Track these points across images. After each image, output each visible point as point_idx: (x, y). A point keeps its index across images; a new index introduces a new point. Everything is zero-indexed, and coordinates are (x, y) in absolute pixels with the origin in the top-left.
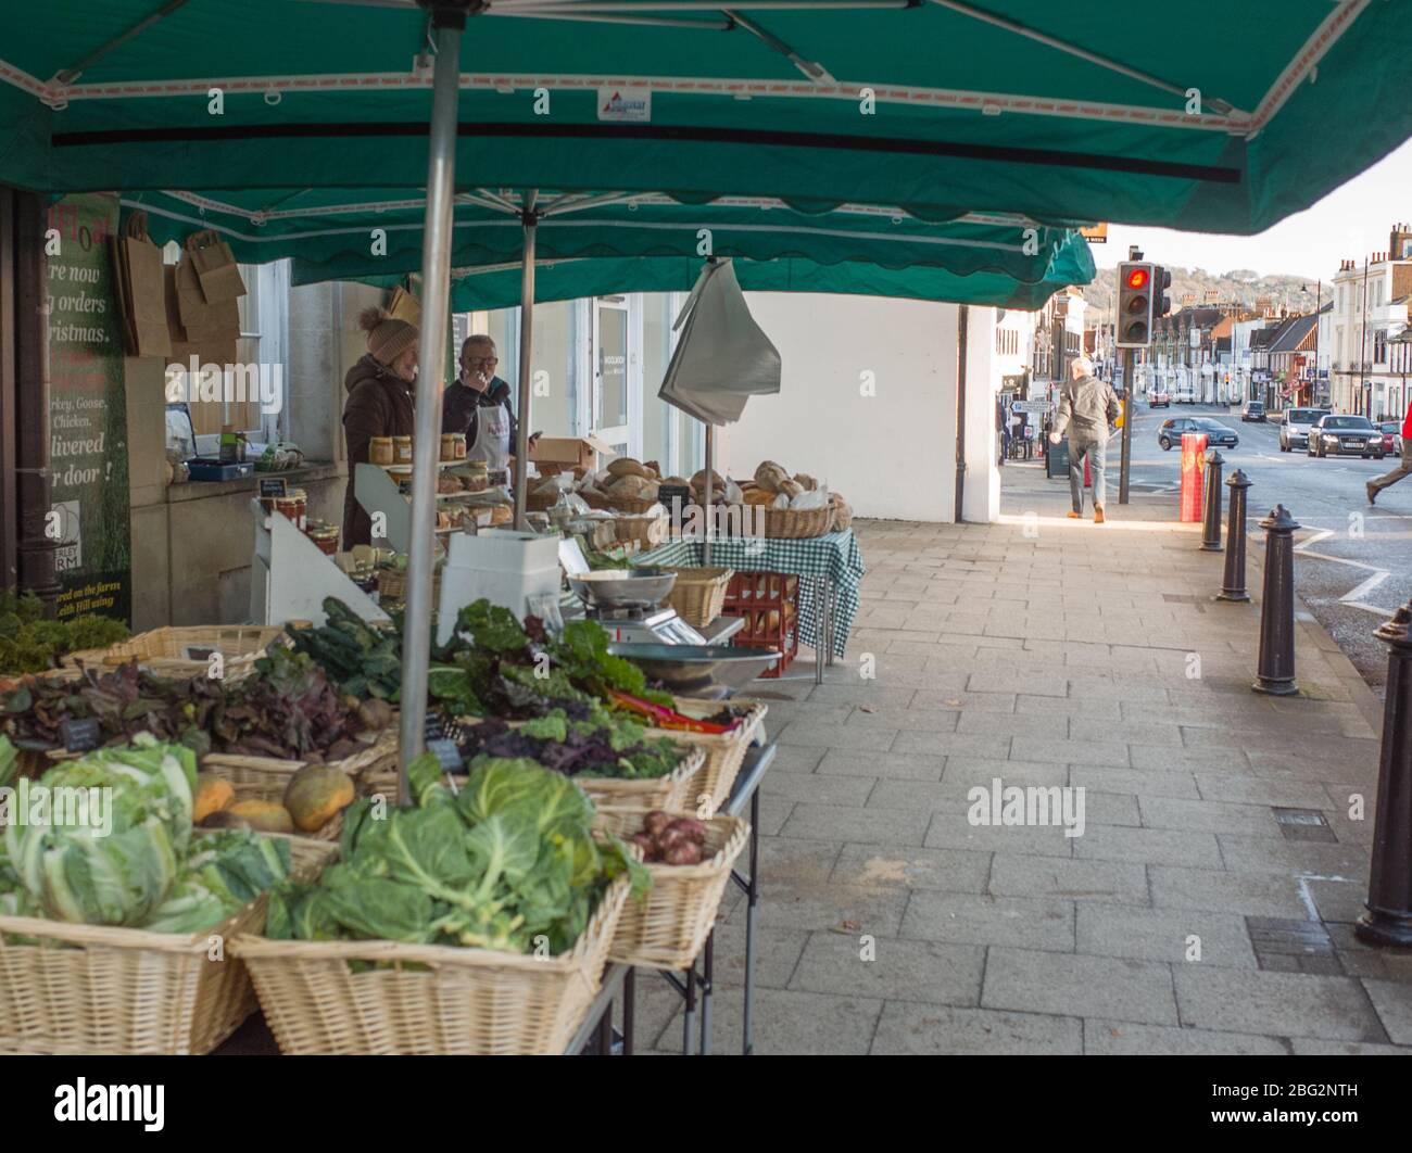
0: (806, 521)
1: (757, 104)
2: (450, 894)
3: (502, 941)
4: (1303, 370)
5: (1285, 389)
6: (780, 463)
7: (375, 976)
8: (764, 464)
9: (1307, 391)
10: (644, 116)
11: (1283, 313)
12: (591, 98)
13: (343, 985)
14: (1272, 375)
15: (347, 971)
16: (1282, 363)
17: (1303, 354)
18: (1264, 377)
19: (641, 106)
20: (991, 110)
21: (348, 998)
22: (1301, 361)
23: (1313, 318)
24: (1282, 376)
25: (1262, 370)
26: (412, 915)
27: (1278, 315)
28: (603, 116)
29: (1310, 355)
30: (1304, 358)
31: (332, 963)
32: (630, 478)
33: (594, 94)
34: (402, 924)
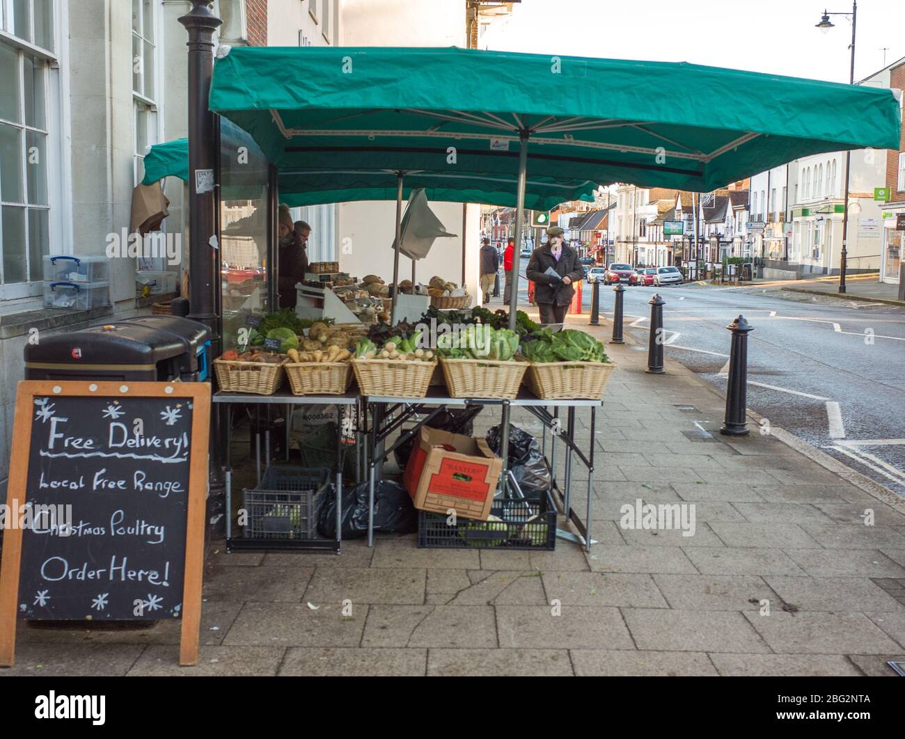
0: (458, 302)
1: (546, 146)
2: (584, 352)
3: (598, 361)
4: (600, 241)
5: (589, 250)
6: (441, 277)
7: (569, 370)
8: (434, 277)
9: (602, 251)
10: (506, 149)
11: (587, 208)
12: (488, 142)
13: (561, 372)
14: (581, 243)
15: (562, 369)
16: (587, 236)
17: (600, 231)
18: (577, 244)
19: (505, 145)
20: (623, 151)
21: (561, 376)
22: (598, 235)
23: (607, 211)
24: (588, 243)
25: (576, 240)
26: (577, 356)
27: (585, 209)
28: (492, 148)
29: (604, 232)
30: (600, 234)
31: (559, 366)
32: (375, 284)
33: (489, 140)
34: (575, 358)
